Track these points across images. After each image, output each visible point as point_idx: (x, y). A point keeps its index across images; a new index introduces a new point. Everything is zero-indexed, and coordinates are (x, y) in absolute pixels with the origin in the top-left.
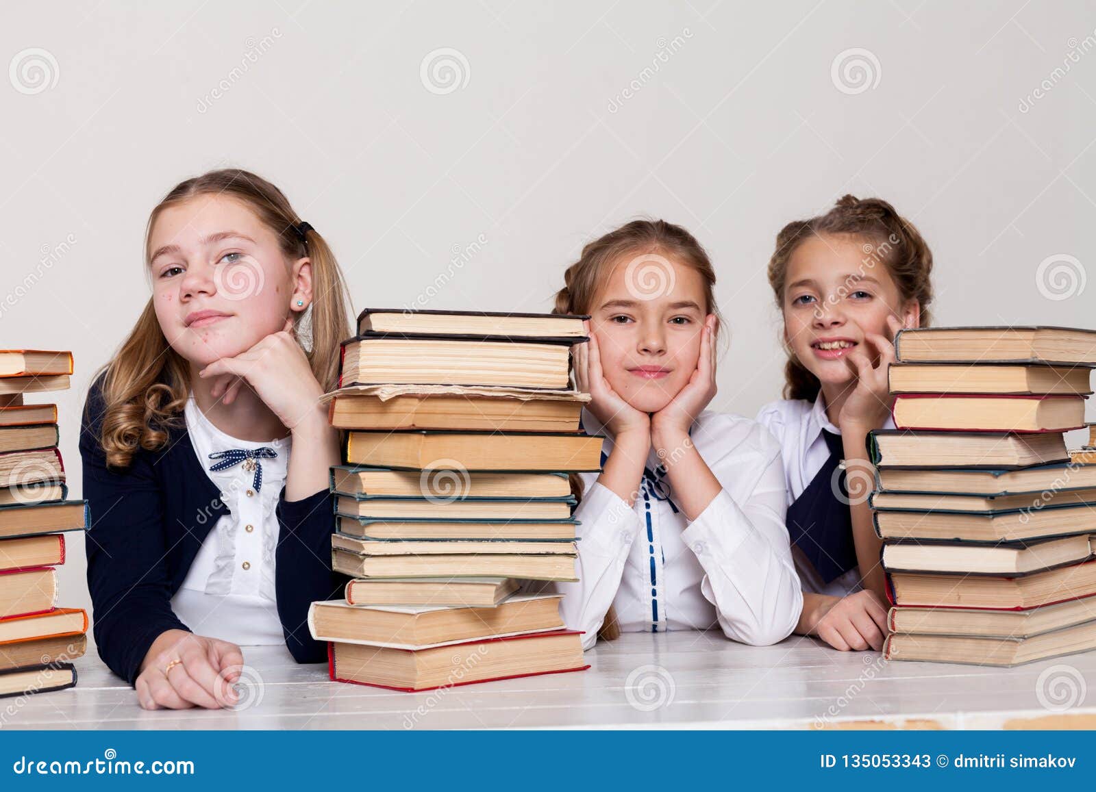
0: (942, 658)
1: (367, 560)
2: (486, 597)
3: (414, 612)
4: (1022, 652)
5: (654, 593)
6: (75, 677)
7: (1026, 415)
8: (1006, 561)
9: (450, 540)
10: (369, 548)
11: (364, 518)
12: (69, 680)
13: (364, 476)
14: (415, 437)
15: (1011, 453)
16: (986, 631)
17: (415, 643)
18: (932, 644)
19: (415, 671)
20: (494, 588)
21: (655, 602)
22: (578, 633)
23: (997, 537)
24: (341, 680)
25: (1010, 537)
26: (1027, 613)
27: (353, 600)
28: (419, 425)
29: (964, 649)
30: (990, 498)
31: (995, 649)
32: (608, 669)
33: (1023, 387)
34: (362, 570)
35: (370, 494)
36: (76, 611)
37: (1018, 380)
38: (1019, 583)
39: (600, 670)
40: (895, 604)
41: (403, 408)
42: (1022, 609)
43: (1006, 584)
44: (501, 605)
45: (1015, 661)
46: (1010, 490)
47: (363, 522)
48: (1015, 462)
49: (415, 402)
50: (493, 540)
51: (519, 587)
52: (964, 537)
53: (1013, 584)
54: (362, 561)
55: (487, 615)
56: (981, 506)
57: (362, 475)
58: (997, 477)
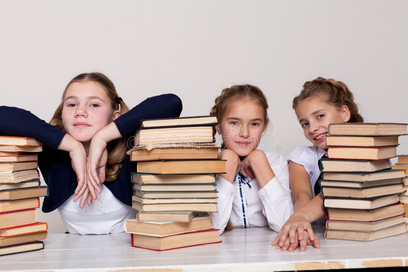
0: (345, 238)
1: (144, 206)
2: (185, 218)
3: (160, 224)
4: (372, 237)
5: (244, 216)
6: (44, 246)
7: (374, 154)
8: (366, 205)
9: (173, 198)
10: (145, 201)
11: (143, 191)
12: (42, 247)
13: (143, 176)
14: (160, 163)
15: (369, 167)
16: (360, 229)
17: (160, 235)
18: (341, 233)
19: (160, 244)
20: (188, 215)
21: (245, 219)
22: (218, 230)
23: (364, 196)
24: (135, 247)
25: (368, 196)
26: (374, 223)
27: (140, 219)
28: (161, 158)
29: (352, 235)
30: (361, 183)
31: (363, 236)
32: (228, 242)
33: (373, 144)
34: (143, 209)
35: (145, 183)
36: (43, 223)
37: (371, 142)
38: (371, 213)
39: (226, 243)
40: (329, 219)
41: (156, 153)
42: (372, 222)
43: (367, 213)
44: (191, 221)
45: (370, 240)
46: (368, 180)
47: (143, 193)
48: (370, 171)
49: (160, 150)
50: (188, 198)
51: (196, 214)
52: (352, 196)
53: (369, 213)
54: (142, 206)
55: (186, 225)
56: (358, 186)
57: (142, 176)
58: (363, 176)
